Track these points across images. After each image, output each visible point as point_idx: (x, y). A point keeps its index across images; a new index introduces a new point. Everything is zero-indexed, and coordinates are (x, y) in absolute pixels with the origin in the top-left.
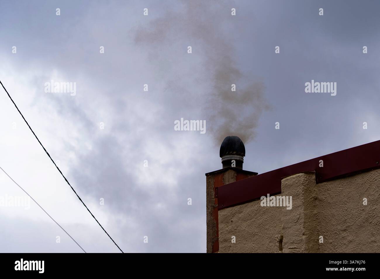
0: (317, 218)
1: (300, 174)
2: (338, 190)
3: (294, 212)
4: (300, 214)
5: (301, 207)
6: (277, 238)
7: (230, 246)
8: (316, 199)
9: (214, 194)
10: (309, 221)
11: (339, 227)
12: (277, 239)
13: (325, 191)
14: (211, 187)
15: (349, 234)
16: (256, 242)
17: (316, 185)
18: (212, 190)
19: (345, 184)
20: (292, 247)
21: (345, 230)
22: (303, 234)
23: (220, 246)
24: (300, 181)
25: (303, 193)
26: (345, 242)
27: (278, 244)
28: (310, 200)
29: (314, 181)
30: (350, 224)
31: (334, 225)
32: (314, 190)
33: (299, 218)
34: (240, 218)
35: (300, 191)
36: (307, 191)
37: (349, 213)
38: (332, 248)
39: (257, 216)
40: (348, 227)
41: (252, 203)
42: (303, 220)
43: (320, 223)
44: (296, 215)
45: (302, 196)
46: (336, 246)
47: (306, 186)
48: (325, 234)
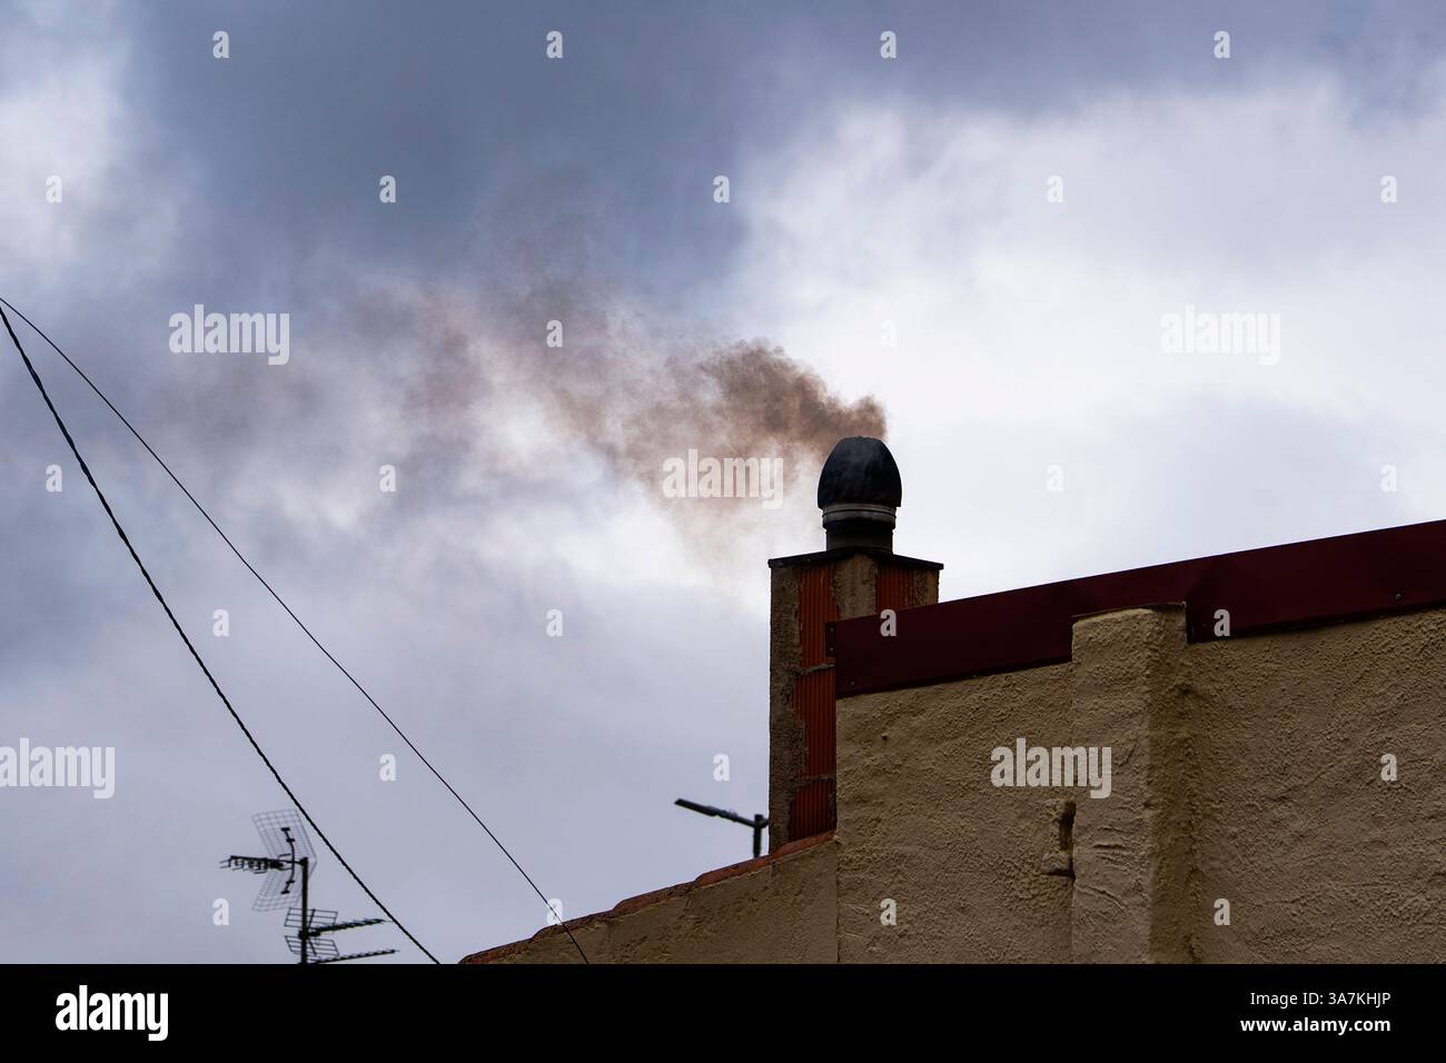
0: (1189, 753)
1: (1140, 610)
2: (1263, 668)
3: (1114, 733)
4: (1136, 740)
5: (1141, 716)
6: (1055, 809)
7: (879, 820)
8: (1186, 692)
9: (797, 633)
10: (1166, 761)
11: (1262, 789)
12: (1053, 813)
13: (1217, 669)
14: (790, 606)
15: (1294, 813)
16: (971, 811)
17: (1186, 647)
18: (793, 618)
19: (1286, 654)
20: (1106, 844)
21: (1282, 799)
22: (1147, 805)
23: (841, 816)
24: (1139, 634)
25: (1148, 672)
26: (1281, 836)
27: (1055, 830)
28: (1169, 696)
29: (1181, 634)
30: (1300, 782)
31: (1246, 780)
32: (1182, 665)
33: (1133, 751)
34: (915, 730)
35: (1138, 664)
36: (1160, 666)
37: (1299, 748)
38: (1235, 851)
39: (976, 728)
40: (1295, 788)
41: (959, 686)
42: (1145, 761)
43: (1197, 771)
44: (1124, 740)
45: (1145, 684)
46: (1252, 846)
47: (1156, 651)
48: (1214, 806)
